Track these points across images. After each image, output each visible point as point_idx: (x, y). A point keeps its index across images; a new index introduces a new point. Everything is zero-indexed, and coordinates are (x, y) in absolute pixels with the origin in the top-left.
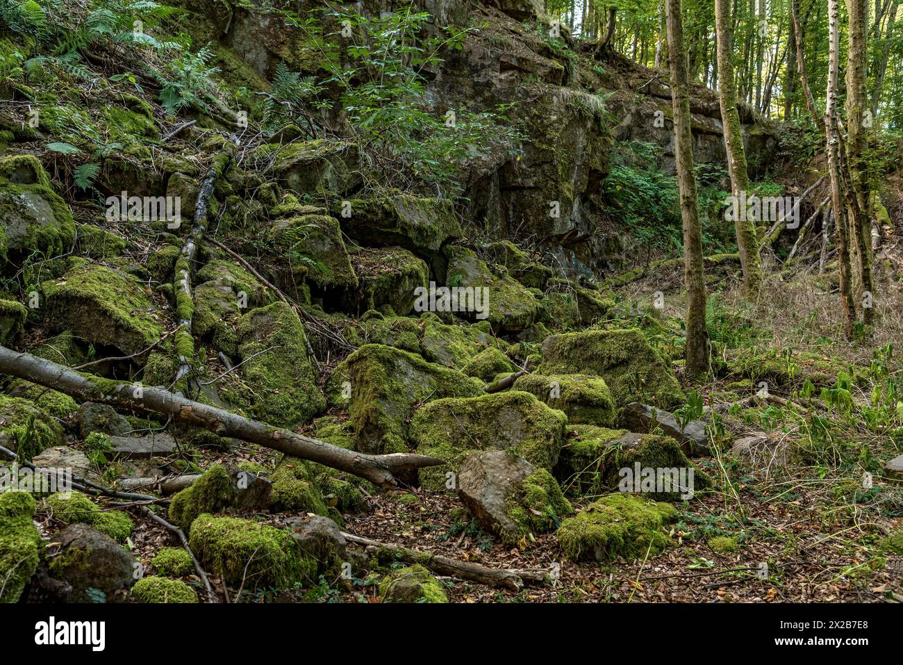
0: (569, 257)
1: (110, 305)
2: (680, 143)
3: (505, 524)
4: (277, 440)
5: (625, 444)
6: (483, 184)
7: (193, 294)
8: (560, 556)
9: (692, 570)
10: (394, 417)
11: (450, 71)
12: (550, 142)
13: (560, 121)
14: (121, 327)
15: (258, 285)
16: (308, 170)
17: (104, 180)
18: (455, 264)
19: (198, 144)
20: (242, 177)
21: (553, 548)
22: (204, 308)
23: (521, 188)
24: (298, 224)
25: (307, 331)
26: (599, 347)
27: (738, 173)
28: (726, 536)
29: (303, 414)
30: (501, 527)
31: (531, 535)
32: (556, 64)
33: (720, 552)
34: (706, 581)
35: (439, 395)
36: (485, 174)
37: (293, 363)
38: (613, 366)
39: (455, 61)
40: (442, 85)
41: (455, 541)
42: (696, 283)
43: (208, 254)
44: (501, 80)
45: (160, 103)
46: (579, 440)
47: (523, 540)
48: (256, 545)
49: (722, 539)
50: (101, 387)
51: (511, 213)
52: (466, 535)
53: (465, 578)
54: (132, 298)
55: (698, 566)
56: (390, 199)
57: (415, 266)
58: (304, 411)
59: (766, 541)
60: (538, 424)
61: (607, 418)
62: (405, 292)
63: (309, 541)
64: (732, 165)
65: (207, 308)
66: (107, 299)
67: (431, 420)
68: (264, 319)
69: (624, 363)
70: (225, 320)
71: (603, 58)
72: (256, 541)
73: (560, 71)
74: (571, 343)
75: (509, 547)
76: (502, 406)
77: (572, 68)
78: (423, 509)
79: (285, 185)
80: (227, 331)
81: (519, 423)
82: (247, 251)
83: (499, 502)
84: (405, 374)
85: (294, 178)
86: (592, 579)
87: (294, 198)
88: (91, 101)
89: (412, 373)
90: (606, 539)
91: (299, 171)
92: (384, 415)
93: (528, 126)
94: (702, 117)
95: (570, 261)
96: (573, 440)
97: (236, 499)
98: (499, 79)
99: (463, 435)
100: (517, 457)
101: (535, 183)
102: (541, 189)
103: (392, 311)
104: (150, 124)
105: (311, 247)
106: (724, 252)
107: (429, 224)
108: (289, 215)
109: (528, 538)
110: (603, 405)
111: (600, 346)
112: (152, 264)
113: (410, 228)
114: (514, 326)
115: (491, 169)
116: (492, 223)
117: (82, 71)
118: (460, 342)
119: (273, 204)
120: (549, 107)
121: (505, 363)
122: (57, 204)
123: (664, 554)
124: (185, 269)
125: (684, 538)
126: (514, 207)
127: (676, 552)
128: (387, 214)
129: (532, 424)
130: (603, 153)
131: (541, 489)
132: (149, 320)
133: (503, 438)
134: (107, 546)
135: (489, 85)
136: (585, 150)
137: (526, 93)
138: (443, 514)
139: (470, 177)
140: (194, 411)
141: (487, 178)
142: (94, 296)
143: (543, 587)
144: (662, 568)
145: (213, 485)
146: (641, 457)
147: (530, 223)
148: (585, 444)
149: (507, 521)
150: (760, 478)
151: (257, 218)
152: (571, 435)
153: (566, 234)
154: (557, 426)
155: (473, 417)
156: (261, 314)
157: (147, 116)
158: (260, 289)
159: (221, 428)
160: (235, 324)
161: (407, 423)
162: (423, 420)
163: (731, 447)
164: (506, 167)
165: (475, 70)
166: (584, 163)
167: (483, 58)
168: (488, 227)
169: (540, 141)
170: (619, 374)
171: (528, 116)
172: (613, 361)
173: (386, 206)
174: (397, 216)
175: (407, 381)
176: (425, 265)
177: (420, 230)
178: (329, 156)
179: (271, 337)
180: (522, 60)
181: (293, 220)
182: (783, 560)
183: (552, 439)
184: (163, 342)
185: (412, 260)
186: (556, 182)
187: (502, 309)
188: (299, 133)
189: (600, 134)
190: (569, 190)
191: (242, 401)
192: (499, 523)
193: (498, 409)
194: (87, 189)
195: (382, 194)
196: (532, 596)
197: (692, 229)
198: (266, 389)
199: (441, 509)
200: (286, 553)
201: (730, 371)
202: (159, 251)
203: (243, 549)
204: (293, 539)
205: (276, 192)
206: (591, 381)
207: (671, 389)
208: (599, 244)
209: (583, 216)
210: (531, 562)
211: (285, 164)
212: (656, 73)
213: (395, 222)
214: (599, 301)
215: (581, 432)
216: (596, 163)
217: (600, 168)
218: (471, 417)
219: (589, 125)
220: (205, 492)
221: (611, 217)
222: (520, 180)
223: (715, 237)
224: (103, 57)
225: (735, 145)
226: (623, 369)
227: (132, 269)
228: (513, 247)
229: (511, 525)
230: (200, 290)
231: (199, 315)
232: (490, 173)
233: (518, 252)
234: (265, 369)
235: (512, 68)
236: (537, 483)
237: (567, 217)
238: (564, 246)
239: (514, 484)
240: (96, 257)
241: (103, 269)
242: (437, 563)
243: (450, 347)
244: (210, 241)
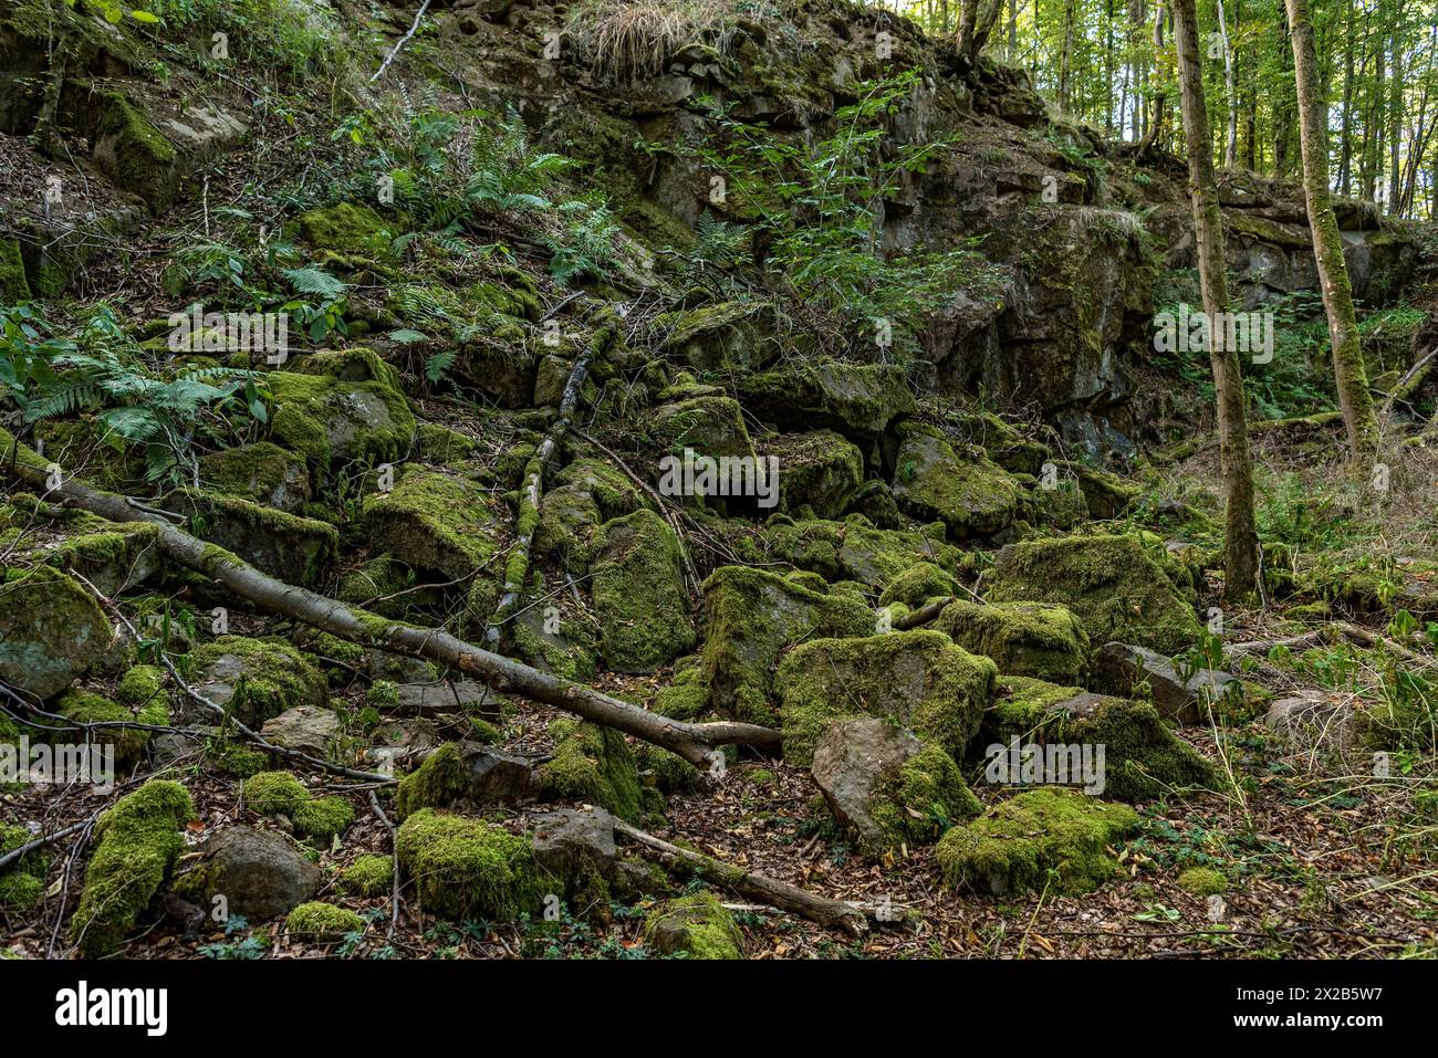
0: (1101, 426)
1: (434, 522)
2: (1206, 268)
3: (866, 829)
4: (571, 700)
5: (1073, 710)
6: (977, 339)
7: (540, 502)
8: (940, 883)
9: (1142, 923)
10: (753, 663)
11: (930, 202)
12: (1066, 279)
13: (1080, 251)
14: (444, 548)
15: (628, 486)
16: (712, 341)
17: (465, 369)
18: (908, 446)
19: (585, 318)
20: (625, 355)
21: (932, 869)
22: (550, 520)
23: (1028, 342)
24: (687, 408)
25: (688, 543)
26: (1074, 561)
27: (1339, 301)
28: (1211, 868)
29: (663, 652)
30: (859, 833)
31: (904, 846)
32: (1074, 177)
33: (1196, 895)
34: (1158, 946)
35: (821, 633)
36: (978, 327)
37: (655, 587)
38: (1094, 588)
39: (937, 188)
40: (922, 218)
41: (802, 845)
42: (1238, 465)
43: (573, 452)
44: (998, 206)
45: (549, 273)
46: (1010, 701)
47: (889, 854)
48: (464, 861)
49: (1204, 871)
50: (372, 629)
51: (1016, 373)
52: (819, 838)
53: (789, 910)
54: (466, 512)
55: (1151, 918)
56: (813, 371)
57: (842, 455)
58: (665, 648)
59: (1278, 882)
60: (947, 678)
61: (1067, 666)
62: (829, 488)
63: (554, 853)
64: (1328, 290)
65: (555, 520)
66: (431, 514)
67: (802, 668)
68: (623, 532)
69: (1111, 583)
70: (577, 534)
71: (1148, 163)
72: (465, 854)
73: (1080, 185)
74: (1034, 555)
75: (869, 863)
76: (899, 651)
77: (1098, 180)
78: (775, 793)
79: (682, 361)
80: (576, 547)
81: (921, 677)
82: (625, 445)
83: (862, 795)
84: (775, 605)
85: (695, 351)
86: (976, 926)
87: (690, 377)
88: (463, 279)
89: (783, 602)
90: (1007, 863)
91: (701, 343)
92: (739, 663)
93: (1036, 261)
94: (1298, 227)
95: (1101, 431)
96: (1001, 702)
97: (471, 789)
98: (995, 204)
99: (843, 690)
100: (898, 728)
101: (1047, 334)
102: (1056, 341)
103: (811, 512)
104: (531, 300)
105: (705, 437)
106: (1333, 410)
107: (868, 398)
108: (679, 398)
109: (899, 850)
110: (1060, 647)
111: (1075, 559)
112: (501, 468)
113: (841, 406)
114: (986, 527)
115: (985, 320)
116: (990, 389)
117: (460, 245)
118: (893, 553)
119: (662, 386)
120: (1064, 234)
121: (939, 582)
122: (394, 402)
123: (1103, 891)
124: (536, 472)
125: (1142, 866)
126: (1020, 365)
127: (1123, 889)
128: (809, 389)
129: (940, 677)
130: (1143, 288)
131: (926, 776)
132: (481, 538)
133: (897, 696)
134: (262, 858)
135: (982, 213)
136: (1116, 285)
137: (1033, 219)
138: (802, 801)
139: (958, 332)
140: (473, 660)
141: (981, 332)
142: (415, 511)
143: (901, 932)
144: (1093, 915)
145: (439, 769)
146: (1095, 731)
147: (1041, 386)
148: (1015, 708)
149: (870, 824)
150: (1301, 767)
151: (638, 405)
152: (1002, 692)
153: (1093, 397)
154: (975, 681)
155: (860, 665)
156: (620, 525)
157: (529, 291)
158: (630, 492)
159: (504, 682)
160: (588, 538)
161: (772, 672)
162: (792, 669)
163: (1265, 712)
164: (1006, 317)
165: (964, 196)
166: (1116, 303)
167: (973, 180)
168: (983, 394)
169: (1052, 279)
170: (1103, 599)
171: (1036, 248)
172: (1093, 580)
173: (808, 379)
174: (822, 391)
175: (776, 614)
176: (858, 452)
177: (856, 406)
178: (736, 322)
179: (629, 555)
180: (1025, 177)
181: (682, 404)
182: (1299, 920)
183: (966, 700)
184: (492, 564)
185: (838, 447)
186: (1076, 330)
187: (968, 505)
188: (707, 296)
189: (1139, 262)
190: (1095, 339)
191: (584, 636)
192: (857, 827)
193: (894, 654)
194: (439, 382)
195: (803, 366)
196: (877, 948)
197: (1229, 388)
198: (617, 621)
199: (799, 795)
200: (513, 869)
201: (1296, 589)
202: (511, 451)
203: (446, 865)
204: (529, 851)
205: (666, 371)
206: (1044, 613)
207: (1179, 621)
208: (1144, 407)
209: (1118, 371)
210: (895, 889)
211: (683, 337)
212: (1226, 174)
213: (819, 400)
214: (1116, 488)
215: (1018, 688)
216: (1134, 301)
217: (1140, 309)
218: (856, 665)
219: (1122, 252)
220: (430, 778)
221: (1162, 371)
222: (1026, 331)
223: (1318, 390)
224: (491, 226)
225: (1331, 262)
226: (1109, 591)
227: (476, 474)
228: (996, 419)
229: (875, 831)
230: (550, 497)
231: (545, 529)
232: (984, 325)
233: (1004, 427)
234: (618, 595)
235: (1013, 188)
236: (923, 768)
237: (1093, 375)
238: (1094, 413)
239: (887, 770)
240: (436, 461)
241: (439, 477)
242: (751, 884)
243: (877, 559)
244: (578, 436)
